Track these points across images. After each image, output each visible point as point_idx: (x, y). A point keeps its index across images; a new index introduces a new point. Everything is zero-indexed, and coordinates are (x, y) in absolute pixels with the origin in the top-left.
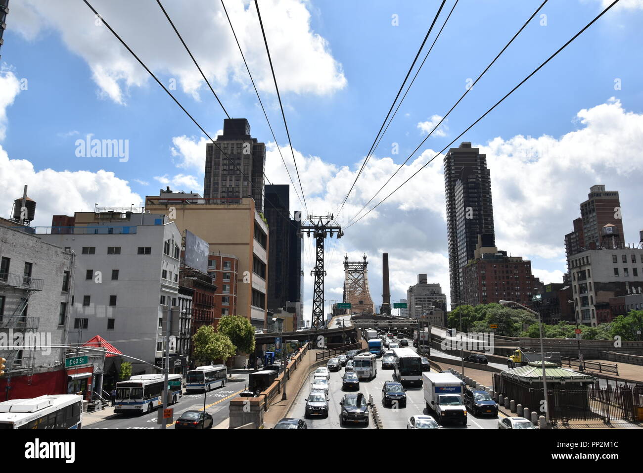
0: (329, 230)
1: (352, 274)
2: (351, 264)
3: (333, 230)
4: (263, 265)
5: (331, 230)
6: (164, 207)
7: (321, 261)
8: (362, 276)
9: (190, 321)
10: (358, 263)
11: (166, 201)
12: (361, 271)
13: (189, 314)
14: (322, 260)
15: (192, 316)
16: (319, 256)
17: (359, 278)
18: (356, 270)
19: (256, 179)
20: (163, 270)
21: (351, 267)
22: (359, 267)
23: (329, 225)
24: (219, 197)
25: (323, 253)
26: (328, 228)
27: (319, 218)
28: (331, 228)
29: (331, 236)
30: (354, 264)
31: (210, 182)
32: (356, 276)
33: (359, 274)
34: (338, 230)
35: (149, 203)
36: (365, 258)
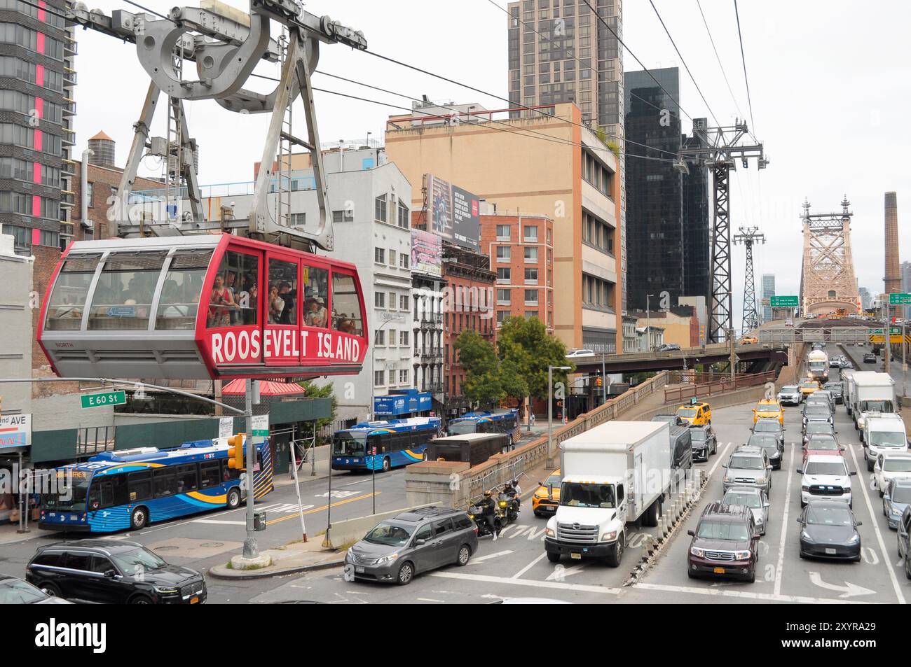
0: (739, 154)
1: (819, 238)
2: (817, 219)
3: (746, 153)
4: (609, 230)
5: (743, 154)
6: (416, 134)
7: (723, 217)
8: (840, 240)
9: (442, 335)
10: (831, 215)
11: (419, 123)
12: (839, 230)
13: (439, 322)
14: (727, 214)
15: (447, 324)
16: (720, 207)
17: (835, 245)
18: (826, 230)
19: (606, 63)
20: (377, 249)
21: (817, 224)
22: (835, 224)
23: (739, 144)
24: (537, 104)
25: (727, 199)
26: (737, 149)
27: (716, 130)
28: (743, 149)
29: (745, 164)
30: (822, 218)
31: (519, 77)
32: (827, 240)
33: (833, 238)
34: (758, 153)
35: (391, 128)
36: (845, 204)
